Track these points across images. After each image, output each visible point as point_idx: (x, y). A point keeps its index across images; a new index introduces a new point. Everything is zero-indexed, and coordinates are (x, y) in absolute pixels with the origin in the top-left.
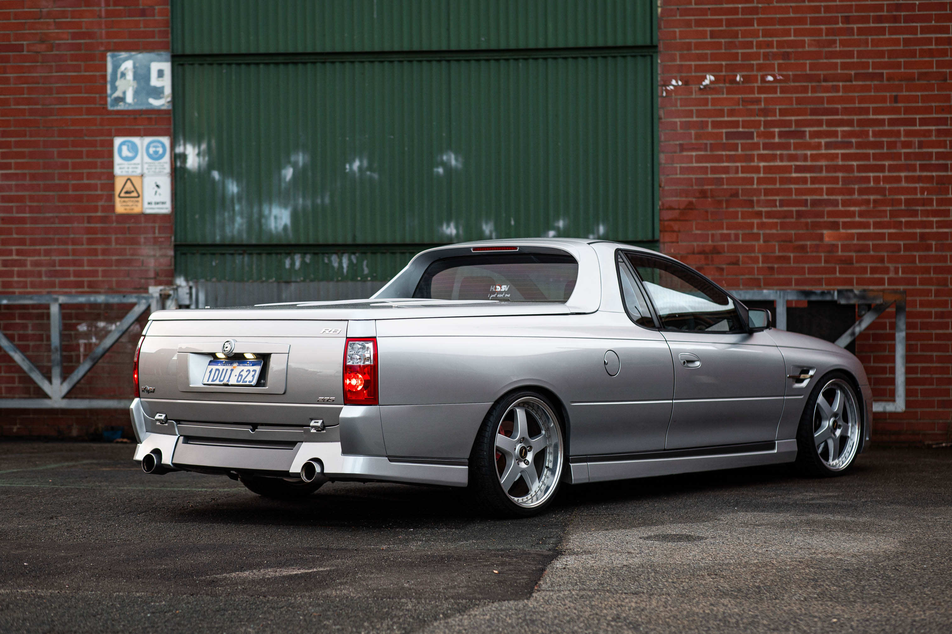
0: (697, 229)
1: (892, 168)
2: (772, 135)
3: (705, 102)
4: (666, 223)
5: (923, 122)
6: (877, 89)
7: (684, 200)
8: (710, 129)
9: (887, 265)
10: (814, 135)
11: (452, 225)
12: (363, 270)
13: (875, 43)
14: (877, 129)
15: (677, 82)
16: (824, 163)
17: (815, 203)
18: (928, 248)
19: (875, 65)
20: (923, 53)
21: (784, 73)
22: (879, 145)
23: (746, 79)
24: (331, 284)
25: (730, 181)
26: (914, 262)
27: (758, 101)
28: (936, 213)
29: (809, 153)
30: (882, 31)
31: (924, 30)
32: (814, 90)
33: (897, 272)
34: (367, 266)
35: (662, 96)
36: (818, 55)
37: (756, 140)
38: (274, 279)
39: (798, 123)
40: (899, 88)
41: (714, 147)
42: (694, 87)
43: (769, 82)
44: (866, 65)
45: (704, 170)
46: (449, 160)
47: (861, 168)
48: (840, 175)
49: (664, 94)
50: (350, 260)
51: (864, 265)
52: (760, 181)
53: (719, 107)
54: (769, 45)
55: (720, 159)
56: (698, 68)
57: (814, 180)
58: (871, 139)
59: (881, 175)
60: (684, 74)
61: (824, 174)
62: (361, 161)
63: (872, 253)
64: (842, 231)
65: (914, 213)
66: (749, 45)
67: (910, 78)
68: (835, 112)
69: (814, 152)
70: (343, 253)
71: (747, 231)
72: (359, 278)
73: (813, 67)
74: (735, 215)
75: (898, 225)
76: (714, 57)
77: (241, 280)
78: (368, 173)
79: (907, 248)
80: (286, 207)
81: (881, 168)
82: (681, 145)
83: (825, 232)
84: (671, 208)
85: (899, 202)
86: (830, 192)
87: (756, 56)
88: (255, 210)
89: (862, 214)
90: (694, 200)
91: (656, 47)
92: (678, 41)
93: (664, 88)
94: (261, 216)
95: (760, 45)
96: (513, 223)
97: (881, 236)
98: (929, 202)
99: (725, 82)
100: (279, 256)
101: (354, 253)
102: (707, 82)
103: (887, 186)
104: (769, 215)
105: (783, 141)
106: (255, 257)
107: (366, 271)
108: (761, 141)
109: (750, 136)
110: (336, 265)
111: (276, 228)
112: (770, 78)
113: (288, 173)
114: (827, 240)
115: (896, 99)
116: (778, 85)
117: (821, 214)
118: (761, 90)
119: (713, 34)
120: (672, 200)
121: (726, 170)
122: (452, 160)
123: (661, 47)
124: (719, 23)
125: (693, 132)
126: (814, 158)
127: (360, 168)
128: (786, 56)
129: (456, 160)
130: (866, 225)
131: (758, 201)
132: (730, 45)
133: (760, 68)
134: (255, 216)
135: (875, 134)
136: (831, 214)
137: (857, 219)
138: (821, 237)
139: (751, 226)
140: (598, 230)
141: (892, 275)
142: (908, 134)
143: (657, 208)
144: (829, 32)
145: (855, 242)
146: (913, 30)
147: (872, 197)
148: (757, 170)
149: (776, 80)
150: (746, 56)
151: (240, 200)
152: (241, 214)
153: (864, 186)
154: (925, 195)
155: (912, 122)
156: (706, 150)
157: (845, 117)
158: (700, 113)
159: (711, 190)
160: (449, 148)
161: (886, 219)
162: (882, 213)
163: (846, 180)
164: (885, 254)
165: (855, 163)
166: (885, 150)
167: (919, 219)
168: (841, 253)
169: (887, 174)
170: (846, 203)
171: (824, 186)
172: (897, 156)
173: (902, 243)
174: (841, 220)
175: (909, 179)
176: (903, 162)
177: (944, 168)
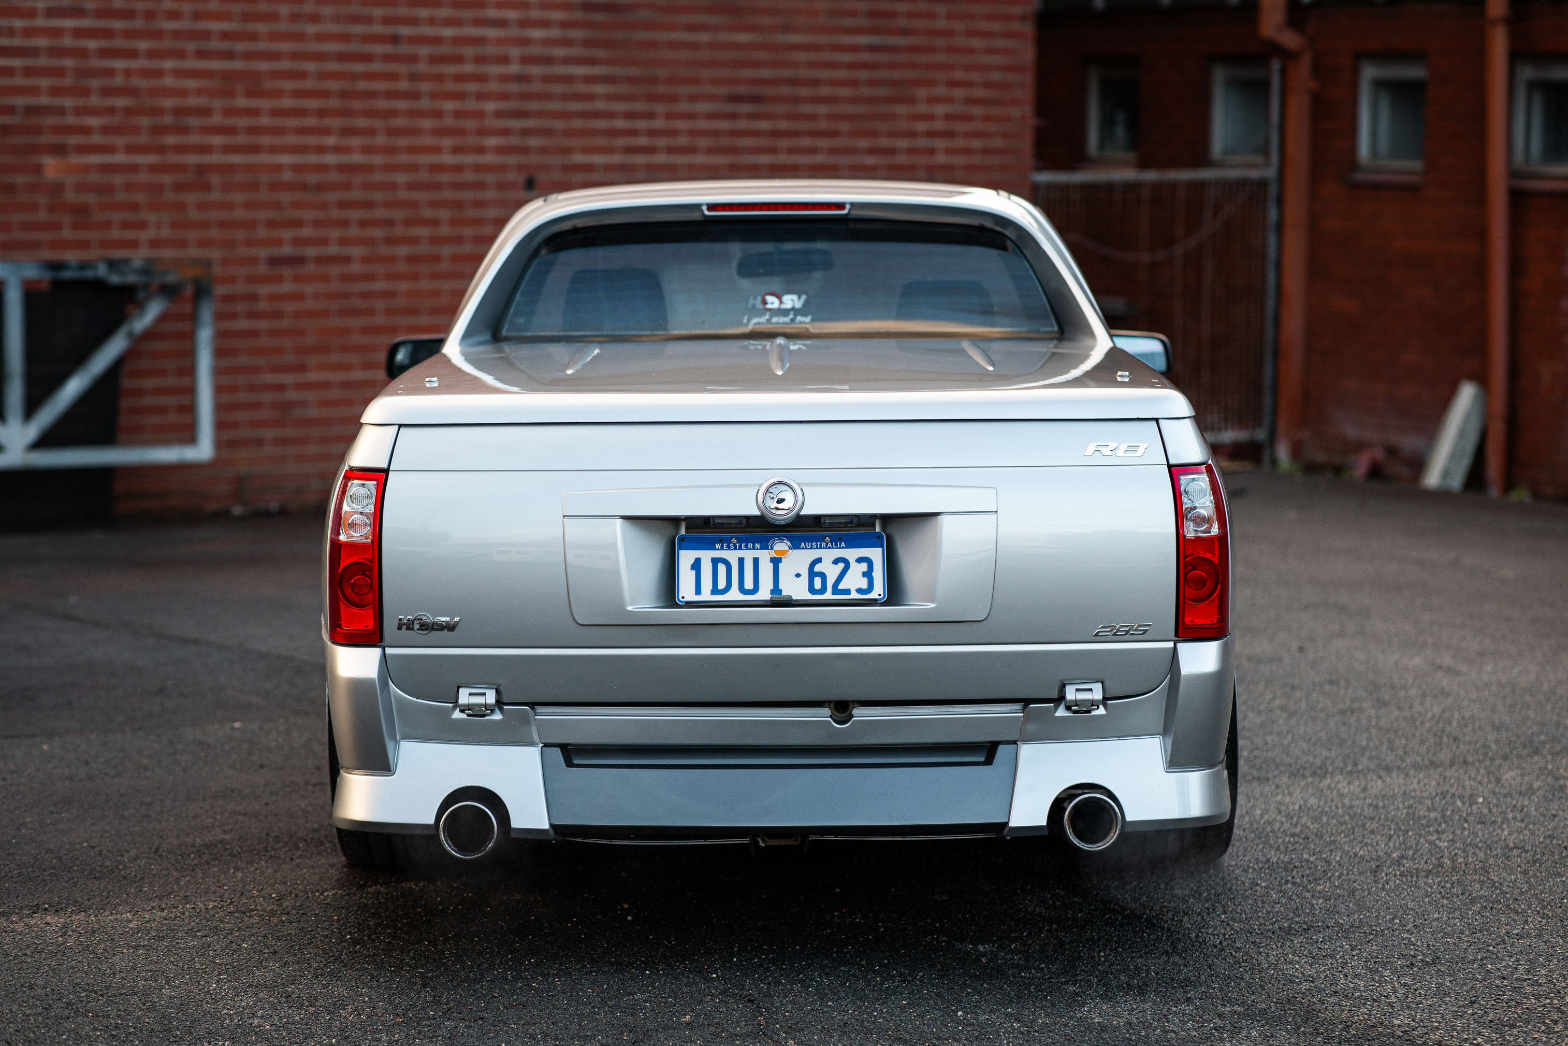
1: (153, 54)
9: (144, 215)
16: (41, 42)
17: (31, 111)
18: (207, 188)
22: (128, 14)
26: (186, 210)
28: (218, 130)
29: (18, 23)
33: (160, 227)
47: (104, 53)
48: (69, 63)
51: (108, 216)
57: (29, 72)
59: (134, 64)
61: (43, 61)
63: (120, 196)
64: (75, 159)
65: (184, 130)
69: (28, 23)
75: (161, 149)
79: (178, 187)
81: (132, 54)
83: (49, 162)
85: (160, 111)
86: (55, 92)
89: (106, 130)
97: (135, 168)
98: (205, 112)
103: (144, 83)
114: (48, 174)
117: (38, 130)
126: (28, 32)
130: (111, 150)
136: (56, 130)
137: (97, 139)
138: (38, 169)
141: (153, 233)
145: (95, 178)
147: (121, 102)
153: (108, 82)
154: (202, 101)
161: (143, 139)
162: (136, 130)
163: (80, 73)
164: (140, 197)
165: (92, 44)
166: (138, 24)
167: (193, 139)
168: (71, 196)
169: (141, 63)
170: (80, 111)
171: (44, 83)
172: (157, 34)
173: (167, 179)
174: (74, 140)
175: (179, 73)
176: (167, 44)
177: (229, 55)
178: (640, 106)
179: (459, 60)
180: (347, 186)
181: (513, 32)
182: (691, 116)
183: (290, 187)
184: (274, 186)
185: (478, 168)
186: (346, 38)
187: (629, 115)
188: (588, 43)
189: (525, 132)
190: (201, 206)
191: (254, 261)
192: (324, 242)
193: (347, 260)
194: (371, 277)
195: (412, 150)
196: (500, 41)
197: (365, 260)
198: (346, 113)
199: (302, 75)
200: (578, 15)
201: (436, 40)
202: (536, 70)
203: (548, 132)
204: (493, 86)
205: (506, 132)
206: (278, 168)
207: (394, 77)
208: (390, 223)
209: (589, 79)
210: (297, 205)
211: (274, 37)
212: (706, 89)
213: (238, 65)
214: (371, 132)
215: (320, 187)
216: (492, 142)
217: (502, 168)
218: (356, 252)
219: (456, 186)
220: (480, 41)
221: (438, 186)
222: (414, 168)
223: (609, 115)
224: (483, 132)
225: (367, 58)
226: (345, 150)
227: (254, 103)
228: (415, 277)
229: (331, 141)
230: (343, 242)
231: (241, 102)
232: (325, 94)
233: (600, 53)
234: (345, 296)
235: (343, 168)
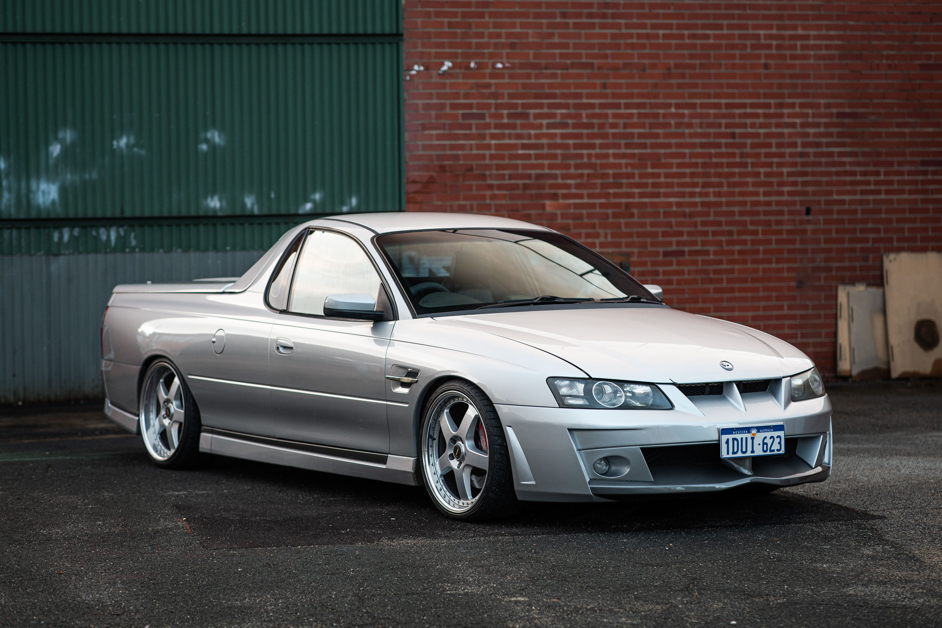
0: (437, 200)
1: (602, 146)
2: (501, 116)
3: (444, 86)
4: (411, 195)
5: (627, 106)
6: (589, 76)
7: (426, 174)
8: (448, 111)
9: (598, 230)
10: (537, 116)
11: (216, 199)
12: (130, 242)
13: (588, 36)
14: (589, 111)
15: (419, 67)
16: (545, 141)
17: (538, 177)
18: (632, 215)
19: (588, 56)
20: (628, 46)
21: (512, 61)
22: (590, 126)
23: (480, 66)
24: (100, 257)
25: (466, 157)
26: (620, 227)
27: (489, 86)
28: (637, 185)
29: (533, 132)
30: (592, 26)
31: (628, 26)
32: (537, 77)
33: (606, 237)
34: (135, 238)
35: (405, 80)
36: (539, 46)
37: (488, 120)
38: (42, 252)
39: (524, 106)
40: (607, 76)
41: (452, 126)
42: (434, 72)
43: (499, 69)
44: (579, 56)
45: (443, 147)
46: (213, 136)
47: (576, 146)
48: (559, 152)
49: (408, 78)
50: (118, 232)
51: (578, 231)
52: (492, 157)
53: (455, 91)
54: (498, 36)
55: (456, 137)
56: (438, 55)
57: (538, 157)
58: (585, 120)
59: (592, 152)
60: (425, 61)
61: (545, 151)
62: (128, 138)
63: (586, 220)
64: (561, 201)
65: (620, 186)
66: (481, 35)
67: (616, 68)
68: (554, 96)
69: (538, 131)
70: (111, 226)
71: (481, 202)
72: (127, 250)
73: (536, 56)
74: (470, 188)
75: (607, 196)
76: (451, 45)
77: (11, 254)
78: (136, 150)
79: (615, 215)
80: (53, 182)
81: (593, 146)
82: (423, 125)
83: (547, 202)
84: (414, 182)
85: (607, 176)
86: (551, 167)
87: (487, 45)
88: (23, 185)
89: (577, 186)
90: (434, 174)
91: (401, 35)
92: (420, 30)
93: (406, 73)
94: (29, 191)
95: (491, 36)
96: (273, 196)
97: (593, 206)
98: (630, 176)
99: (460, 68)
100: (47, 230)
101: (122, 226)
102: (445, 68)
103: (598, 162)
104: (500, 187)
105: (511, 121)
106: (23, 232)
107: (134, 243)
108: (493, 121)
109: (482, 116)
110: (104, 237)
111: (44, 202)
112: (499, 66)
113: (56, 150)
114: (549, 209)
115: (604, 86)
116: (506, 71)
117: (543, 187)
118: (492, 76)
119: (450, 25)
120: (415, 174)
121: (462, 147)
122: (216, 137)
123: (405, 37)
124: (455, 14)
125: (433, 113)
126: (537, 136)
127: (127, 145)
128: (513, 46)
129: (220, 136)
130: (580, 196)
131: (490, 175)
132: (465, 35)
133: (491, 56)
134: (23, 191)
135: (588, 116)
136: (552, 186)
137: (573, 191)
138: (543, 207)
139: (484, 197)
140: (351, 203)
141: (602, 239)
142: (615, 116)
143: (404, 181)
144: (550, 26)
145: (572, 211)
146: (618, 26)
147: (586, 172)
148: (488, 147)
149: (504, 68)
150: (479, 46)
151: (8, 175)
152: (9, 190)
153: (579, 161)
154: (629, 170)
155: (618, 106)
156: (444, 129)
157: (563, 101)
158: (439, 96)
159: (450, 165)
160: (214, 126)
161: (598, 191)
162: (594, 186)
163: (564, 157)
164: (596, 221)
165: (571, 142)
166: (596, 131)
167: (624, 190)
168: (559, 221)
169: (598, 151)
170: (564, 177)
171: (546, 162)
172: (606, 136)
173: (610, 211)
174: (560, 192)
175: (615, 156)
176: (611, 141)
177: (644, 146)
178: (871, 168)
179: (769, 145)
180: (707, 214)
181: (799, 130)
182: (901, 173)
183: (676, 215)
184: (666, 214)
185: (778, 203)
186: (707, 135)
187: (864, 173)
188: (840, 135)
189: (804, 184)
190: (627, 225)
191: (657, 254)
192: (695, 243)
193: (707, 253)
194: (720, 262)
195: (741, 194)
196: (791, 135)
197: (715, 253)
198: (706, 175)
199: (683, 155)
200: (835, 120)
201: (757, 135)
202: (811, 150)
203: (819, 183)
204: (788, 159)
205: (795, 184)
206: (670, 204)
207: (733, 155)
208: (730, 233)
209: (840, 154)
210: (679, 224)
211: (667, 135)
212: (909, 159)
213: (649, 151)
214: (720, 185)
215: (691, 215)
216: (786, 189)
217: (794, 203)
218: (711, 249)
219: (766, 213)
220: (782, 135)
221: (757, 213)
222: (744, 203)
223: (854, 174)
224: (781, 184)
225: (718, 145)
226: (706, 195)
227: (656, 171)
228: (745, 262)
229: (697, 190)
230: (704, 243)
231: (649, 170)
232: (696, 165)
233: (847, 140)
234: (706, 272)
235: (703, 204)
